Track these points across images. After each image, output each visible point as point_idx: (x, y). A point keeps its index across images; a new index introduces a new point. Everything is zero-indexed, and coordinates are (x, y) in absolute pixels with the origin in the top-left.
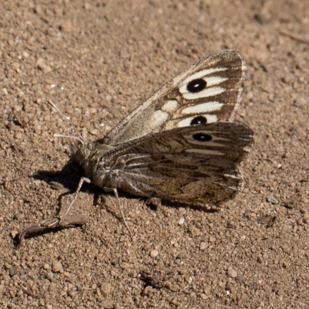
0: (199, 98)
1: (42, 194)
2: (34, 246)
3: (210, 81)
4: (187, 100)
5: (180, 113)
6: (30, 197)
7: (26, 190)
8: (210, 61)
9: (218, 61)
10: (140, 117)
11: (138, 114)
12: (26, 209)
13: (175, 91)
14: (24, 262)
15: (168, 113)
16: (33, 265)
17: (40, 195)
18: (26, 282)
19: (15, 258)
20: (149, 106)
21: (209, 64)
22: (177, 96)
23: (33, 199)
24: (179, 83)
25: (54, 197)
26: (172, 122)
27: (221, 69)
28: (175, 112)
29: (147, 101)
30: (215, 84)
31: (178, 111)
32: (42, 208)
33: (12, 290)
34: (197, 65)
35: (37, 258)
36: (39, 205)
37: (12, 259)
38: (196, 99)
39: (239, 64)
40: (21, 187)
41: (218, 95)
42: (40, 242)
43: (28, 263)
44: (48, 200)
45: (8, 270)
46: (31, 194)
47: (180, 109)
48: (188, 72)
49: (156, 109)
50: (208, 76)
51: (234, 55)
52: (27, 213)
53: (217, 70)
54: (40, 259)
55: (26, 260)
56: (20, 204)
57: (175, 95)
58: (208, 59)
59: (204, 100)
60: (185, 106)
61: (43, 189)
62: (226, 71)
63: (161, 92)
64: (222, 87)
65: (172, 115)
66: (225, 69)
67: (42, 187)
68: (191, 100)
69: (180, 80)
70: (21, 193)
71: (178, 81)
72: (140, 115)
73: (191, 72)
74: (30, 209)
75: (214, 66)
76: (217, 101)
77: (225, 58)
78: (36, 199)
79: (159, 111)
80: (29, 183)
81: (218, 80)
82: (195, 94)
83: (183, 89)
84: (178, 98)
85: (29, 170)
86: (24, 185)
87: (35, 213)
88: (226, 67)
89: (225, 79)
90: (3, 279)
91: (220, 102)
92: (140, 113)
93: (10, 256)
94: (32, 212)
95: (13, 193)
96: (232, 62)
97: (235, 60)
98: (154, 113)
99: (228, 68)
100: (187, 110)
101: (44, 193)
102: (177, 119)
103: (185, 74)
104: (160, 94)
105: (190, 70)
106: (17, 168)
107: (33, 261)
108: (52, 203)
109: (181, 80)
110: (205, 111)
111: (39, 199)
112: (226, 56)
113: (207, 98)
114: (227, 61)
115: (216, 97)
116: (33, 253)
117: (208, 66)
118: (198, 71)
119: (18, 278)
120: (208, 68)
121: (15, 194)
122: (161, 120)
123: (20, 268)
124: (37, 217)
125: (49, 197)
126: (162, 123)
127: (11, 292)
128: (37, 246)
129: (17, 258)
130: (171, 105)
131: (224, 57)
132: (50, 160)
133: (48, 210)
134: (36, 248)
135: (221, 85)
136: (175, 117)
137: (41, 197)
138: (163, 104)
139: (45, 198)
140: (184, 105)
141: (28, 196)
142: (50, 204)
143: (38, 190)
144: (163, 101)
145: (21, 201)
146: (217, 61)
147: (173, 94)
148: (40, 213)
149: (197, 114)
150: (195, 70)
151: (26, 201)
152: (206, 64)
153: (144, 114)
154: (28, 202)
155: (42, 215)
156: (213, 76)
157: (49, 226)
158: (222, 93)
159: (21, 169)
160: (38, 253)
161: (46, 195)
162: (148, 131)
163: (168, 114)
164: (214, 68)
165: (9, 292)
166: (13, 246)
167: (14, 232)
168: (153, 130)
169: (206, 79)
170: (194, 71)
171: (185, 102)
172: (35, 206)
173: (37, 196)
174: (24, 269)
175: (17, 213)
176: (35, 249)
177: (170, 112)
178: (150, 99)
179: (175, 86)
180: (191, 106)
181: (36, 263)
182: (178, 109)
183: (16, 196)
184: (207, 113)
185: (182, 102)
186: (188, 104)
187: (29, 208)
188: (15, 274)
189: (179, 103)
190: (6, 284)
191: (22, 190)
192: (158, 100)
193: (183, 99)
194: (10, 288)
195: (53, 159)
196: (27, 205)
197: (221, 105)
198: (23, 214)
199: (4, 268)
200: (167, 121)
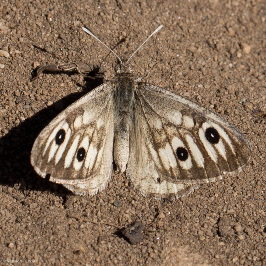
0: (202, 144)
1: (76, 35)
2: (48, 81)
3: (220, 146)
4: (197, 134)
5: (185, 134)
6: (65, 34)
7: (64, 27)
8: (237, 136)
9: (240, 144)
10: (170, 101)
11: (173, 98)
12: (57, 44)
13: (202, 119)
14: (34, 93)
15: (182, 123)
16: (40, 99)
17: (74, 35)
18: (27, 112)
19: (27, 87)
20: (183, 104)
21: (234, 137)
22: (198, 123)
23: (67, 37)
24: (209, 119)
25: (84, 41)
26: (175, 131)
27: (233, 150)
28: (185, 129)
29: (187, 100)
30: (219, 151)
31: (186, 131)
32: (69, 48)
33: (12, 117)
34: (230, 127)
35: (46, 92)
36: (68, 45)
37: (24, 87)
38: (200, 141)
39: (242, 164)
40: (61, 23)
41: (210, 158)
42: (55, 79)
43: (37, 95)
44: (78, 42)
45: (16, 97)
46: (67, 32)
47: (188, 132)
48: (222, 122)
49: (181, 112)
50: (224, 141)
51: (249, 155)
52: (56, 49)
53: (231, 147)
54: (49, 95)
55: (36, 92)
56: (54, 38)
57: (199, 121)
58: (238, 133)
59: (202, 148)
60: (192, 135)
61: (78, 31)
62: (233, 155)
63: (198, 108)
64: (218, 159)
65: (181, 128)
66: (234, 154)
67: (78, 28)
68: (199, 137)
69: (213, 118)
70: (59, 28)
71: (211, 117)
72: (173, 100)
73: (223, 125)
74: (60, 46)
75: (234, 142)
76: (205, 160)
77: (243, 148)
78: (69, 38)
79: (181, 115)
80: (69, 21)
81: (223, 152)
82: (205, 138)
83: (206, 126)
84: (197, 125)
85: (75, 9)
86: (64, 22)
87: (62, 51)
88: (236, 153)
89: (225, 158)
90: (8, 105)
91: (205, 164)
92: (175, 99)
93: (23, 84)
94: (60, 49)
95: (52, 26)
96: (242, 156)
97: (245, 158)
98: (178, 111)
99: (235, 155)
100: (189, 139)
101: (77, 34)
102: (179, 133)
103: (219, 121)
104: (196, 108)
105: (224, 123)
106: (66, 4)
107: (42, 94)
108: (80, 46)
109: (213, 120)
110: (193, 154)
111: (71, 39)
112: (245, 147)
113: (205, 150)
114: (242, 151)
115: (208, 157)
116: (46, 87)
117: (233, 137)
118: (226, 131)
119: (22, 107)
120: (230, 137)
121: (54, 28)
122: (174, 120)
123: (28, 97)
124: (62, 55)
125: (80, 40)
126: (172, 123)
127: (10, 118)
128: (51, 81)
129: (29, 88)
130: (189, 122)
131: (244, 146)
132: (98, 4)
133: (74, 52)
134: (50, 83)
135: (220, 157)
136: (180, 131)
137: (73, 37)
138: (188, 115)
139: (76, 39)
140: (193, 133)
141: (64, 32)
142: (78, 46)
143: (74, 31)
144: (191, 113)
145: (56, 36)
146: (239, 142)
147: (199, 120)
148: (66, 53)
149: (189, 149)
150: (226, 128)
151: (59, 37)
152: (233, 134)
153: (174, 103)
154: (61, 38)
155: (67, 54)
156: (225, 146)
157: (65, 70)
158: (213, 162)
159: (69, 6)
160: (49, 88)
161: (78, 38)
162: (161, 114)
163: (180, 124)
164: (232, 144)
165: (8, 118)
166: (30, 76)
167: (36, 64)
168: (164, 117)
169: (220, 142)
170: (224, 127)
171: (195, 133)
172: (65, 44)
173: (71, 35)
174: (31, 99)
175: (47, 45)
176: (48, 84)
177: (184, 125)
178: (189, 102)
179: (206, 117)
180: (194, 140)
181: (43, 97)
182: (188, 130)
183: (54, 30)
184: (192, 157)
185: (194, 131)
186: (195, 136)
187: (60, 44)
188: (20, 103)
189: (193, 128)
190: (9, 109)
191: (61, 25)
192: (190, 108)
193: (198, 130)
194: (10, 114)
195: (102, 4)
196: (59, 41)
197: (203, 166)
198: (53, 48)
199: (13, 94)
200: (175, 126)
